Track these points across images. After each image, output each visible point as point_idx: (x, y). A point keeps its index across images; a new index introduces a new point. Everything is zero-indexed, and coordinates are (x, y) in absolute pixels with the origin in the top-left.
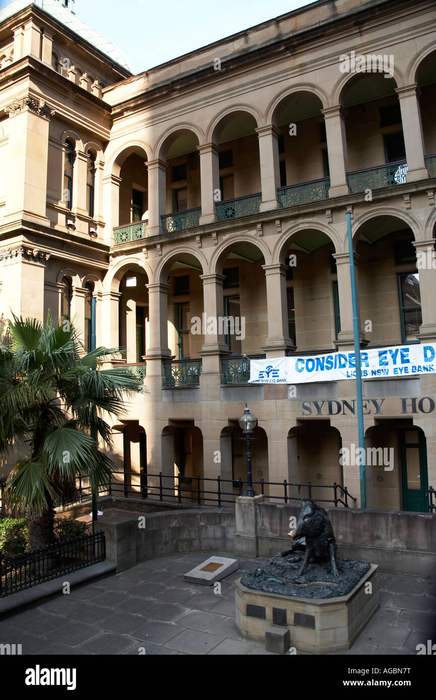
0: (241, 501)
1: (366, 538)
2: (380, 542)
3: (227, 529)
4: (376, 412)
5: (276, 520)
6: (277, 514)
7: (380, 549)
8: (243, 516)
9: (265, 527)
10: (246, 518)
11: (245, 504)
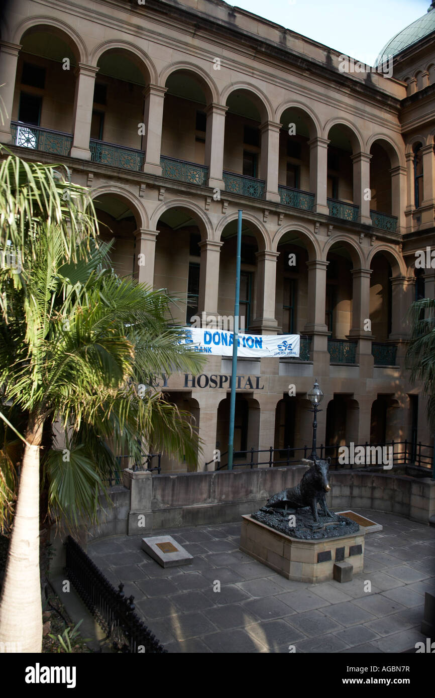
0: (140, 477)
1: (242, 494)
2: (252, 495)
3: (118, 509)
4: (163, 385)
5: (169, 491)
6: (170, 484)
7: (253, 501)
8: (140, 492)
9: (157, 499)
10: (143, 494)
11: (143, 479)
